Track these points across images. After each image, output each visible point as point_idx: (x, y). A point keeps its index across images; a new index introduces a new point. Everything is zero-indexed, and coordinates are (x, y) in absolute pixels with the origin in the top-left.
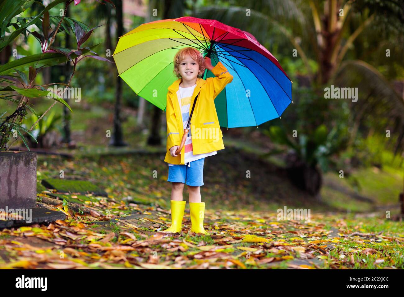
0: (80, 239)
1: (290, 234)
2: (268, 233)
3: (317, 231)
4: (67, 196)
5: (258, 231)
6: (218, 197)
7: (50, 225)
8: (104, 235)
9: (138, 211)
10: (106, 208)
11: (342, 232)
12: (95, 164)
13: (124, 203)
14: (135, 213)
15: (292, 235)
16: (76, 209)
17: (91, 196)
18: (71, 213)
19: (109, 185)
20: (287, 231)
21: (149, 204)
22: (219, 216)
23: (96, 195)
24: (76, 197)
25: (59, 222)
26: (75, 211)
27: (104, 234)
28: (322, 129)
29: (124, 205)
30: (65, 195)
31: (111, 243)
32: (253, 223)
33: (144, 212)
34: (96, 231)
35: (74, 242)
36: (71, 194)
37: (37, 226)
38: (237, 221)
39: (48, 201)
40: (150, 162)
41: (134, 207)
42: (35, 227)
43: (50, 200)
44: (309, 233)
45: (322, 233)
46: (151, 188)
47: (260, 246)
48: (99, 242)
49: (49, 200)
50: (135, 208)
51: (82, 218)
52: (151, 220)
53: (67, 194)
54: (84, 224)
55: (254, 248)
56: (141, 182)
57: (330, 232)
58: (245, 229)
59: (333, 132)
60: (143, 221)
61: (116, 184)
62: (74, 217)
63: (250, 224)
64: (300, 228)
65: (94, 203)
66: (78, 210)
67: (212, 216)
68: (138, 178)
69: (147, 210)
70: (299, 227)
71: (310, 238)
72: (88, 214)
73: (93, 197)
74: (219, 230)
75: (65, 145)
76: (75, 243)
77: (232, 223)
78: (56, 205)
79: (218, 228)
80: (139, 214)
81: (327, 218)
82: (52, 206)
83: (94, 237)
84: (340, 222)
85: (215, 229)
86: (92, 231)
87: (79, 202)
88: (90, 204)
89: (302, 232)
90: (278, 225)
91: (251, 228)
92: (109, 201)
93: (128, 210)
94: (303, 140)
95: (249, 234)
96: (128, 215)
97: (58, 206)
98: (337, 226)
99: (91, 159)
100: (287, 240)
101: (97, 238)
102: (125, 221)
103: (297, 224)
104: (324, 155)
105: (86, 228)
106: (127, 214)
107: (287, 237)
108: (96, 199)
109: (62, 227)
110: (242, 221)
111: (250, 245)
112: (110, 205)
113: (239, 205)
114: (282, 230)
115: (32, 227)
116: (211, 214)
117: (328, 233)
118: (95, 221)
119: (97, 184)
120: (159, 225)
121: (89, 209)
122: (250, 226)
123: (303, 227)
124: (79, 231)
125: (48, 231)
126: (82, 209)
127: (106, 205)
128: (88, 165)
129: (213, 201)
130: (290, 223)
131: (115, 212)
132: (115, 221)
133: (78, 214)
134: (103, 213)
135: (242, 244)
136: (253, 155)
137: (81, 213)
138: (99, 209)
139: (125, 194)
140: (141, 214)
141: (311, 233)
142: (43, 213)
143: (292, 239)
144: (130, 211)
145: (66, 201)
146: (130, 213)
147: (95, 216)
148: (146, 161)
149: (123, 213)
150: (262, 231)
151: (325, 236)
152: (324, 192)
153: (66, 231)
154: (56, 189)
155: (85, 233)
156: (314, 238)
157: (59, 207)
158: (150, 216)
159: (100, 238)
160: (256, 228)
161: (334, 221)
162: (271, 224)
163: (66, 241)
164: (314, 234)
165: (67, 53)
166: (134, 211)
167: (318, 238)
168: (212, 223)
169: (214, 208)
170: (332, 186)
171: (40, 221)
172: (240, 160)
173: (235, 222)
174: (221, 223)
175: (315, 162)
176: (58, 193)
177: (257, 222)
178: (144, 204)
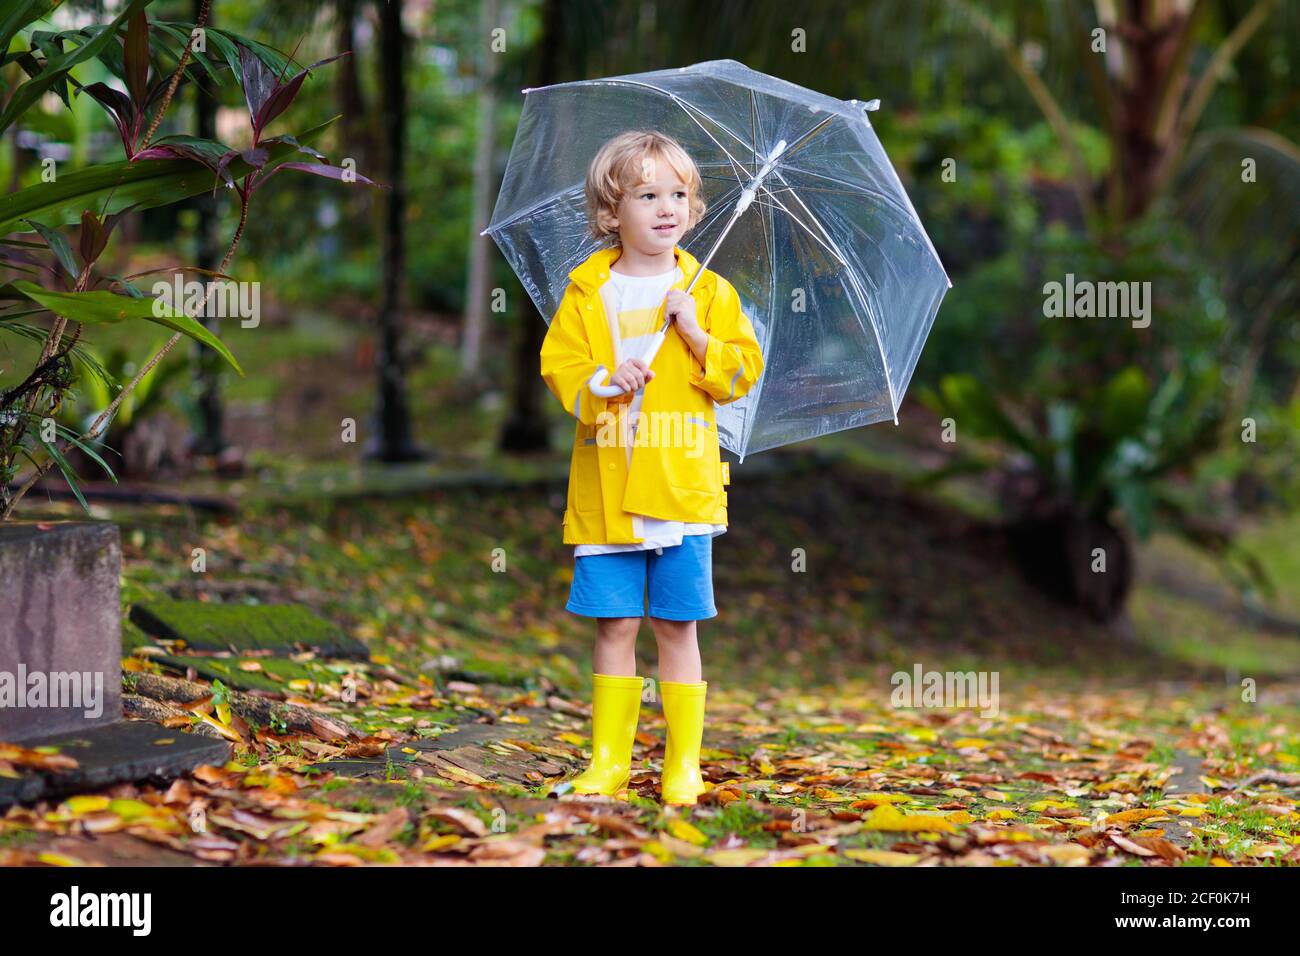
0: (282, 834)
1: (1030, 786)
2: (952, 785)
3: (1126, 768)
4: (224, 661)
5: (914, 776)
6: (760, 638)
7: (176, 786)
8: (369, 817)
9: (481, 714)
10: (367, 704)
11: (1216, 772)
12: (316, 533)
13: (430, 682)
14: (470, 720)
15: (1036, 787)
16: (261, 716)
17: (310, 662)
18: (242, 729)
19: (370, 610)
20: (1018, 774)
21: (518, 683)
22: (772, 720)
23: (327, 657)
24: (255, 666)
25: (204, 773)
26: (256, 722)
27: (367, 812)
28: (1131, 381)
29: (430, 692)
30: (217, 660)
31: (394, 848)
32: (896, 743)
33: (503, 714)
34: (338, 803)
35: (263, 849)
36: (239, 655)
37: (127, 791)
38: (835, 739)
39: (157, 687)
40: (513, 517)
41: (464, 695)
42: (120, 796)
43: (168, 685)
44: (1096, 780)
45: (1144, 778)
46: (519, 613)
47: (926, 843)
48: (352, 846)
49: (164, 686)
50: (469, 701)
51: (283, 747)
52: (532, 747)
53: (225, 655)
54: (296, 778)
55: (906, 852)
56: (482, 592)
57: (1173, 771)
58: (868, 768)
59: (1171, 389)
60: (502, 752)
61: (395, 607)
62: (253, 742)
63: (885, 751)
64: (1064, 758)
65: (321, 686)
66: (269, 716)
67: (744, 719)
68: (471, 580)
69: (515, 708)
70: (1060, 754)
71: (1103, 799)
72: (303, 731)
73: (319, 664)
74: (774, 777)
75: (204, 463)
76: (267, 854)
77: (819, 747)
78: (187, 702)
79: (771, 770)
80: (483, 723)
81: (1158, 712)
82: (175, 707)
83: (333, 827)
84: (1205, 725)
85: (759, 772)
86: (322, 803)
87: (267, 683)
88: (307, 691)
89: (1071, 775)
90: (983, 751)
91: (887, 763)
92: (376, 675)
93: (446, 708)
94: (1062, 421)
95: (882, 789)
96: (446, 731)
97: (195, 706)
98: (1197, 747)
99: (301, 513)
100: (1021, 810)
101: (346, 830)
102: (439, 757)
103: (1053, 743)
104: (1140, 474)
105: (302, 794)
106: (442, 724)
107: (1022, 795)
108: (329, 672)
109: (216, 792)
110: (855, 739)
111: (890, 840)
112: (379, 693)
113: (839, 667)
114: (1003, 770)
115: (111, 796)
116: (744, 712)
117: (1163, 776)
118: (331, 757)
119: (326, 611)
120: (560, 765)
121: (306, 715)
122: (885, 757)
123: (1074, 755)
124: (279, 806)
125: (167, 811)
126: (282, 712)
127: (367, 693)
128: (292, 535)
129: (743, 656)
130: (1028, 740)
131: (400, 721)
132: (402, 757)
133: (269, 733)
134: (356, 723)
135: (863, 839)
136: (884, 479)
137: (280, 727)
138: (339, 708)
139: (431, 642)
140: (491, 722)
141: (1103, 778)
142: (148, 744)
143: (1040, 806)
144: (454, 715)
145: (223, 687)
146: (452, 722)
147: (328, 736)
148: (497, 515)
149: (428, 724)
150: (929, 777)
151: (1155, 789)
152: (1140, 606)
153: (233, 808)
154: (184, 639)
155: (301, 813)
156: (1114, 800)
157: (198, 708)
158: (525, 729)
159: (355, 829)
160: (905, 764)
161: (1182, 723)
162: (960, 747)
163: (232, 846)
164: (1115, 784)
165: (215, 160)
166: (469, 712)
167: (1130, 797)
168: (747, 752)
169: (749, 681)
170: (1169, 584)
171: (140, 774)
172: (835, 500)
173: (828, 744)
174: (782, 747)
175: (1107, 499)
176: (190, 652)
177: (910, 742)
178: (500, 682)
